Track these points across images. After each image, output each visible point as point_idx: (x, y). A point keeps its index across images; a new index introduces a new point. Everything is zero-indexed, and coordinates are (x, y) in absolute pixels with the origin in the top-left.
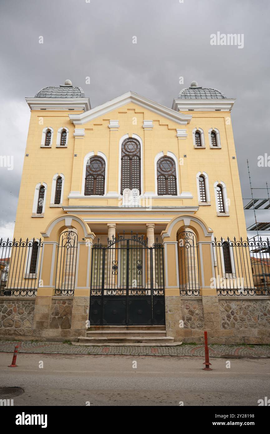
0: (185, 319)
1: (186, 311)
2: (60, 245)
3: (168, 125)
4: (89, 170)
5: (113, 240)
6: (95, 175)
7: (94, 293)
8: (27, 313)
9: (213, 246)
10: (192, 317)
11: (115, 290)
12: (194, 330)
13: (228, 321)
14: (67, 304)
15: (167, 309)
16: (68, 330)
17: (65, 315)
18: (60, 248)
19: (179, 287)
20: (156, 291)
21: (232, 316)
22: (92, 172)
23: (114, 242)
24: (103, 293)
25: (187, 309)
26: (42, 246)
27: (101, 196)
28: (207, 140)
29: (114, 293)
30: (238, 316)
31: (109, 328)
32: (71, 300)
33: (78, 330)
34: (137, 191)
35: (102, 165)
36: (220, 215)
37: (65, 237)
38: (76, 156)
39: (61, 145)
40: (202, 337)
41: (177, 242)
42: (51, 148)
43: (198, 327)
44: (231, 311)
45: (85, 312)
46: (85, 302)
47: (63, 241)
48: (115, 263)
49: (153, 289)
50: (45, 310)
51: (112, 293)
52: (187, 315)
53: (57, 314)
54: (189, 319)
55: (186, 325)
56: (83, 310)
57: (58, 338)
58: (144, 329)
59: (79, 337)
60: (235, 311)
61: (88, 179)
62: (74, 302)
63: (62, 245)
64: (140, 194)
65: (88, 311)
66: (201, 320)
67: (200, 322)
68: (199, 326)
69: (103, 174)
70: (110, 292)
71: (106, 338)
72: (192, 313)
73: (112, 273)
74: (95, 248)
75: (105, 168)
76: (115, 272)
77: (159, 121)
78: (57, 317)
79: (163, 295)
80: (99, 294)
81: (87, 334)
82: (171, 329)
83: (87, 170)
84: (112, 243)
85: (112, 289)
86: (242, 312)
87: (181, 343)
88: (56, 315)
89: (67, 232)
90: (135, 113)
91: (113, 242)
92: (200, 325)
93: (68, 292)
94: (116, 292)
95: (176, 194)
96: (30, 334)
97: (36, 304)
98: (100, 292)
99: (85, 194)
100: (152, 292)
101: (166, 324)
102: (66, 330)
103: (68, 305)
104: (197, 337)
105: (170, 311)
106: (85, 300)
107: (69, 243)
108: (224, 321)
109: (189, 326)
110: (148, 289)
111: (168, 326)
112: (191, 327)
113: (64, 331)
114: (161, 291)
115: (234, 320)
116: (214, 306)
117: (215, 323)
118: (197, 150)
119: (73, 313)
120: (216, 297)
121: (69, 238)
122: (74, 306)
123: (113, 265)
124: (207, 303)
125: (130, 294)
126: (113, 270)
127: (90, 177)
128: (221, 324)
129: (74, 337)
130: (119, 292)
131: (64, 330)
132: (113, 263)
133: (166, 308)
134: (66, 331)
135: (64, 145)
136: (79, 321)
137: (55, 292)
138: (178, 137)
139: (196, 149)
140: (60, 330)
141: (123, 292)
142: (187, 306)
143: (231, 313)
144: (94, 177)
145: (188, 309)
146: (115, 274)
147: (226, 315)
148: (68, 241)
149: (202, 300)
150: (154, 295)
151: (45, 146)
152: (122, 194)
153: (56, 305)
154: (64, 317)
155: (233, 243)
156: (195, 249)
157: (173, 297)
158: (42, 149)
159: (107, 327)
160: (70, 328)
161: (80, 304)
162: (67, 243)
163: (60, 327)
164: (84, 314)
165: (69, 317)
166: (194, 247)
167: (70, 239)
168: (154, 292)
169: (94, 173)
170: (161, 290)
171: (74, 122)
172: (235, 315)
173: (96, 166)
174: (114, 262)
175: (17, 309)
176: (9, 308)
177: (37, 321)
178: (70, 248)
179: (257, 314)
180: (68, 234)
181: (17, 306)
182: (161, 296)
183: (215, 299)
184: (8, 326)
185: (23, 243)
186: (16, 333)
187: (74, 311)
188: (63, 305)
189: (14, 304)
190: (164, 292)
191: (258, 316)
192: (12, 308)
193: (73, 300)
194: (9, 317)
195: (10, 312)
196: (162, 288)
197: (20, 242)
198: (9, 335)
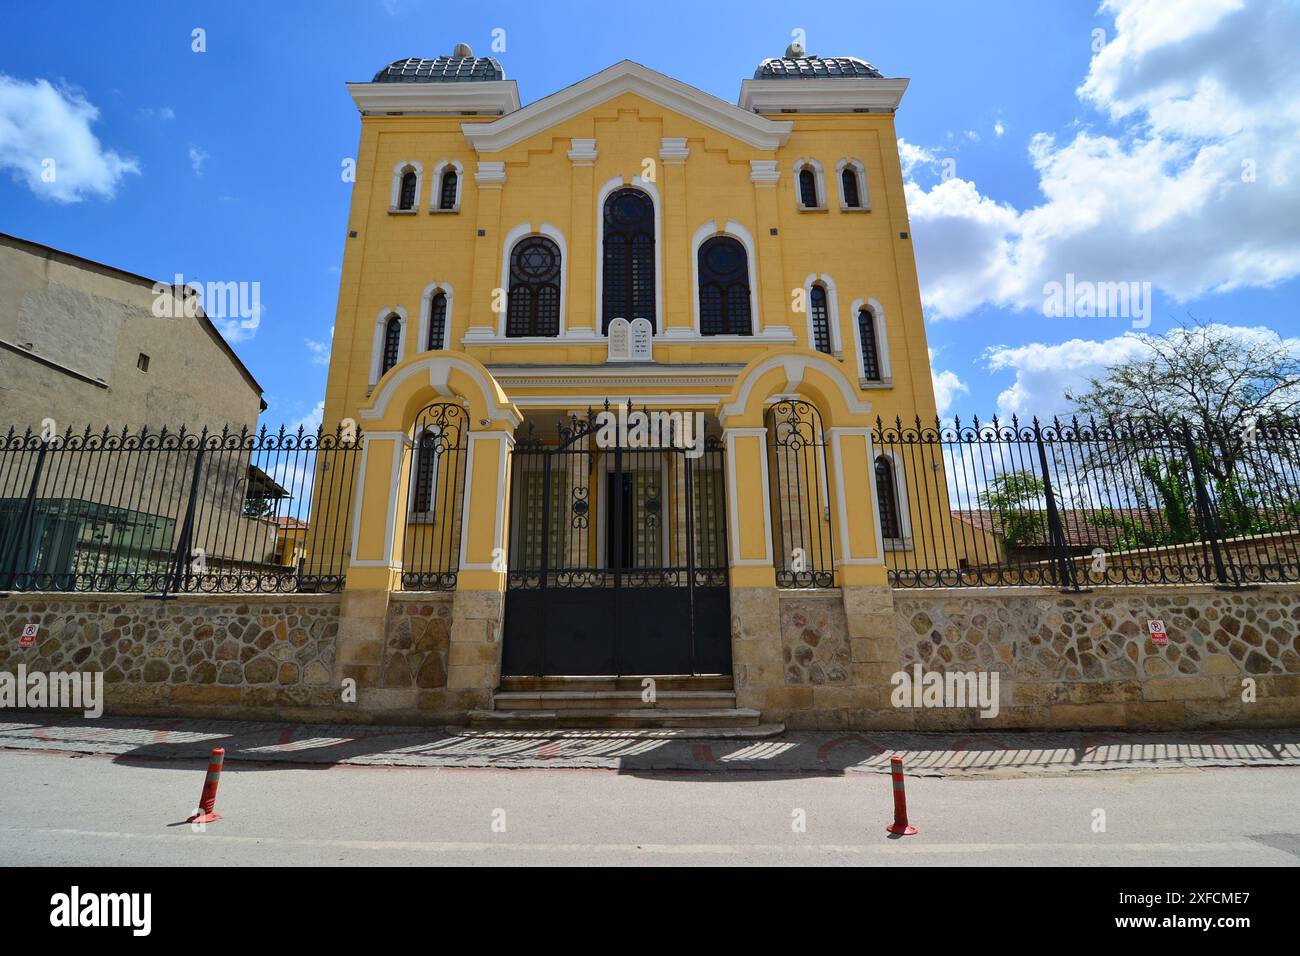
0: (793, 659)
1: (795, 633)
3: (726, 151)
4: (517, 271)
5: (574, 428)
6: (534, 284)
7: (518, 584)
8: (316, 643)
9: (873, 442)
10: (814, 650)
11: (580, 572)
12: (821, 687)
13: (921, 661)
14: (435, 615)
15: (737, 626)
16: (438, 689)
17: (428, 647)
19: (772, 563)
20: (702, 575)
21: (936, 647)
22: (526, 278)
23: (576, 434)
24: (543, 581)
25: (797, 624)
27: (550, 340)
28: (830, 190)
29: (578, 581)
30: (952, 647)
31: (564, 682)
32: (448, 601)
33: (469, 691)
34: (646, 323)
35: (553, 259)
36: (867, 386)
38: (482, 233)
39: (442, 207)
40: (846, 710)
41: (766, 430)
42: (415, 214)
43: (831, 679)
44: (930, 631)
45: (490, 637)
46: (489, 606)
47: (425, 431)
48: (581, 493)
49: (694, 569)
50: (374, 634)
51: (571, 579)
52: (798, 644)
53: (405, 643)
54: (806, 656)
55: (795, 673)
56: (485, 633)
57: (408, 713)
58: (669, 685)
59: (470, 712)
60: (944, 632)
61: (515, 297)
62: (458, 609)
64: (654, 332)
65: (498, 634)
66: (839, 656)
67: (838, 666)
68: (834, 675)
69: (555, 282)
70: (566, 578)
71: (554, 715)
72: (812, 637)
73: (572, 524)
74: (522, 452)
75: (560, 267)
76: (580, 520)
77: (703, 140)
78: (405, 652)
79: (724, 585)
80: (533, 583)
81: (496, 700)
82: (750, 684)
83: (512, 272)
84: (570, 436)
85: (571, 570)
86: (964, 634)
87: (783, 727)
88: (403, 648)
89: (437, 405)
90: (640, 119)
91: (574, 434)
92: (839, 674)
93: (439, 580)
94: (582, 579)
95: (749, 333)
96: (324, 703)
97: (344, 615)
98: (537, 579)
99: (508, 334)
100: (692, 579)
101: (736, 670)
102: (433, 690)
103: (436, 617)
104: (829, 708)
105: (747, 632)
106: (489, 602)
107: (444, 436)
108: (909, 661)
109: (805, 676)
110: (679, 569)
111: (742, 676)
112: (811, 679)
113: (427, 693)
114: (717, 574)
115: (940, 657)
116: (880, 616)
117: (884, 667)
118: (805, 216)
119: (452, 639)
120: (884, 592)
121: (443, 423)
122: (455, 620)
123: (575, 500)
124: (858, 609)
125: (624, 586)
126: (575, 515)
127: (522, 290)
129: (457, 712)
130: (593, 578)
131: (425, 690)
132: (573, 493)
133: (735, 623)
134: (434, 693)
135: (451, 208)
136: (473, 665)
137: (401, 580)
138: (753, 183)
139: (803, 212)
140: (414, 690)
141: (604, 579)
142: (796, 616)
143: (932, 635)
144: (530, 289)
145: (802, 625)
146: (580, 526)
147: (915, 643)
148: (442, 432)
149: (842, 599)
150: (696, 585)
151: (398, 211)
152: (605, 332)
153: (403, 617)
154: (426, 654)
155: (933, 433)
156: (820, 450)
157: (757, 590)
158: (391, 218)
159: (558, 682)
160: (444, 684)
161: (476, 615)
162: (438, 437)
163: (414, 681)
164: (486, 643)
165: (443, 654)
166: (814, 445)
167: (447, 426)
168: (698, 576)
169: (532, 280)
170: (718, 571)
171: (477, 146)
172: (944, 642)
173: (536, 260)
174: (577, 491)
175: (288, 630)
176: (264, 626)
177: (347, 666)
178: (446, 452)
179: (1009, 639)
180: (440, 412)
181: (286, 620)
182: (719, 588)
183: (884, 595)
184: (259, 680)
185: (306, 439)
186: (284, 698)
187: (457, 635)
188: (424, 617)
189: (277, 616)
190: (727, 578)
191: (1015, 644)
192: (272, 628)
193: (452, 602)
194: (264, 654)
195: (268, 639)
196: (723, 565)
197: (300, 436)
198: (262, 705)
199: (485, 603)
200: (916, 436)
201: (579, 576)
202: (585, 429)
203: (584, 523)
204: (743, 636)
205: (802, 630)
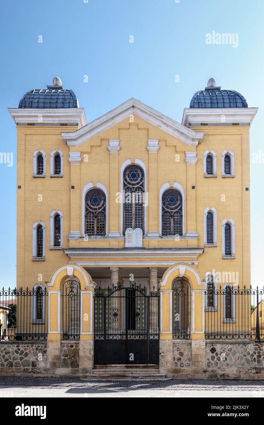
0: (176, 360)
1: (177, 353)
2: (65, 294)
5: (113, 289)
7: (97, 338)
8: (41, 355)
9: (205, 294)
10: (182, 358)
11: (115, 335)
12: (183, 368)
13: (212, 361)
14: (74, 348)
16: (77, 368)
17: (73, 357)
18: (65, 297)
19: (172, 333)
20: (152, 336)
21: (216, 357)
23: (114, 291)
24: (105, 337)
26: (48, 295)
29: (115, 338)
31: (112, 366)
32: (78, 343)
33: (86, 369)
37: (68, 286)
38: (73, 187)
40: (189, 374)
41: (172, 290)
44: (215, 353)
45: (91, 354)
46: (90, 345)
47: (66, 290)
48: (116, 310)
49: (149, 334)
50: (57, 353)
51: (113, 337)
52: (178, 356)
53: (66, 355)
54: (180, 359)
55: (176, 364)
56: (89, 352)
57: (69, 375)
58: (141, 368)
59: (86, 374)
60: (219, 353)
62: (81, 346)
63: (66, 294)
64: (143, 234)
66: (189, 360)
67: (188, 362)
68: (187, 365)
70: (112, 337)
72: (181, 354)
73: (113, 320)
74: (97, 297)
75: (106, 204)
76: (115, 319)
77: (166, 140)
78: (66, 358)
79: (158, 339)
80: (102, 338)
81: (93, 371)
82: (163, 367)
83: (86, 206)
84: (112, 292)
85: (113, 334)
86: (225, 354)
87: (171, 378)
89: (69, 281)
93: (74, 337)
94: (116, 337)
96: (45, 372)
97: (48, 348)
98: (103, 337)
100: (148, 337)
101: (160, 363)
102: (75, 368)
103: (75, 348)
104: (185, 374)
106: (90, 344)
107: (73, 291)
108: (208, 361)
110: (145, 334)
111: (161, 365)
112: (180, 366)
113: (74, 369)
114: (156, 336)
115: (217, 360)
116: (201, 348)
117: (200, 363)
119: (80, 354)
120: (203, 341)
121: (72, 287)
122: (80, 349)
123: (114, 312)
124: (195, 346)
125: (129, 339)
126: (114, 317)
128: (206, 363)
129: (82, 375)
130: (119, 337)
132: (113, 310)
133: (160, 350)
136: (86, 362)
137: (64, 337)
140: (70, 368)
141: (123, 337)
142: (178, 348)
145: (179, 351)
146: (115, 321)
147: (211, 356)
148: (72, 290)
149: (191, 343)
150: (150, 339)
152: (124, 234)
153: (65, 348)
154: (73, 358)
157: (167, 341)
159: (110, 366)
160: (78, 367)
161: (86, 348)
162: (71, 291)
163: (70, 366)
164: (89, 355)
165: (77, 358)
166: (187, 295)
167: (73, 288)
168: (150, 336)
170: (156, 334)
172: (219, 356)
175: (32, 352)
176: (25, 351)
177: (50, 362)
178: (74, 296)
179: (237, 355)
180: (71, 283)
181: (31, 349)
182: (156, 340)
183: (203, 342)
184: (26, 366)
185: (29, 292)
186: (34, 371)
187: (81, 353)
188: (71, 348)
189: (28, 348)
190: (159, 337)
191: (239, 356)
192: (27, 351)
193: (79, 343)
194: (26, 358)
195: (26, 355)
196: (158, 333)
197: (27, 291)
198: (28, 373)
199: (89, 344)
200: (219, 292)
201: (115, 336)
202: (117, 289)
203: (117, 320)
204: (162, 354)
205: (179, 352)
